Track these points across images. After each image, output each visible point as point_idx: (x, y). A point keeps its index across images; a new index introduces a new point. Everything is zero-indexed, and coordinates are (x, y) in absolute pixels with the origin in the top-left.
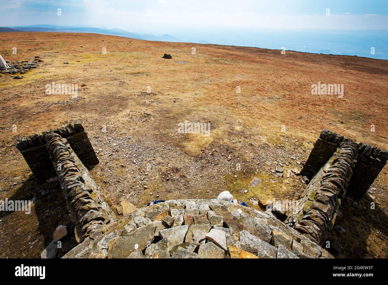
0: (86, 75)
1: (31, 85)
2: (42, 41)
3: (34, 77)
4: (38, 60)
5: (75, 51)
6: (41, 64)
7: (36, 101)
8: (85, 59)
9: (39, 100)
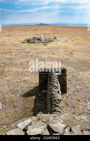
0: (74, 48)
1: (49, 49)
2: (59, 30)
3: (51, 46)
4: (55, 38)
5: (72, 35)
6: (56, 40)
7: (49, 56)
8: (76, 40)
9: (50, 56)
